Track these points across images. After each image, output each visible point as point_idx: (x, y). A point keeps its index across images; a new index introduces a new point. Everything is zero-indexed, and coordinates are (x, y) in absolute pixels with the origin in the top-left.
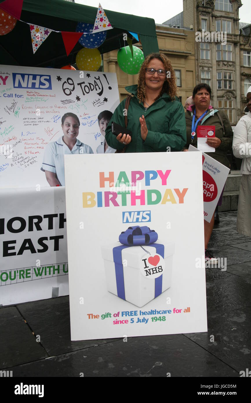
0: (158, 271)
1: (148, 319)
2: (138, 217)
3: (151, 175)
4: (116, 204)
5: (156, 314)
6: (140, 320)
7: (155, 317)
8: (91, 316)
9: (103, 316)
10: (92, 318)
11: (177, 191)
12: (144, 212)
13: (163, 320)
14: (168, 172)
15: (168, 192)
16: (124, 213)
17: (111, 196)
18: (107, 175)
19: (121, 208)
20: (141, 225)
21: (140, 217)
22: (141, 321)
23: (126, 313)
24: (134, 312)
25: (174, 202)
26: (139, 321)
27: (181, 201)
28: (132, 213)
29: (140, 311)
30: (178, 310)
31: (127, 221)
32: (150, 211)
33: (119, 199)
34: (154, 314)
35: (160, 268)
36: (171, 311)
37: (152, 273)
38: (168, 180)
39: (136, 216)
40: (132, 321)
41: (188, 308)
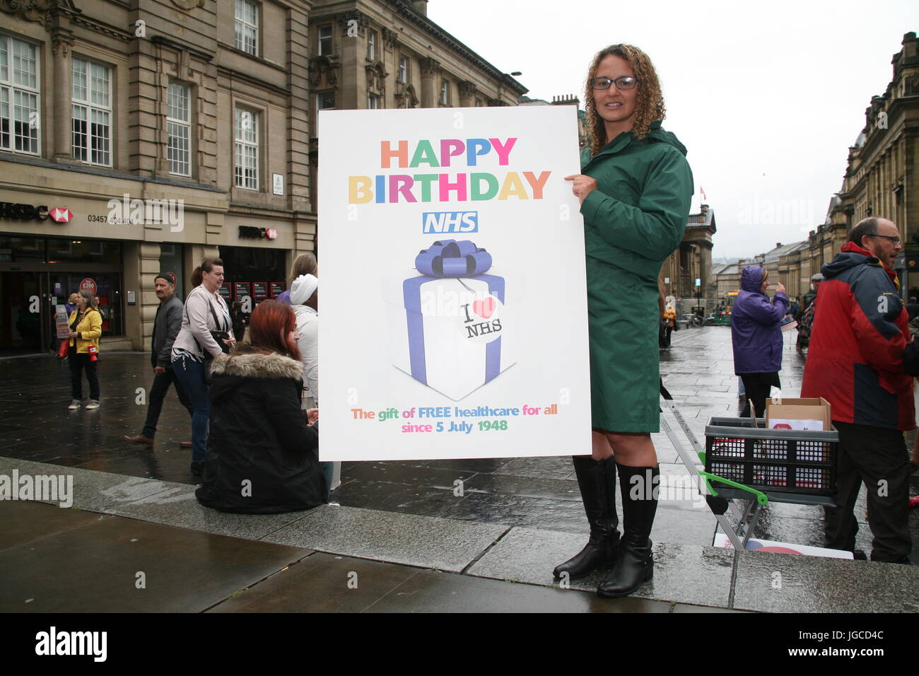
0: (492, 329)
1: (471, 425)
2: (453, 222)
3: (479, 148)
4: (410, 198)
5: (487, 415)
6: (456, 426)
7: (485, 422)
8: (358, 412)
9: (382, 415)
10: (361, 417)
11: (529, 176)
12: (464, 213)
13: (502, 429)
14: (511, 142)
15: (512, 177)
16: (425, 215)
17: (401, 184)
18: (394, 147)
19: (420, 207)
20: (458, 238)
21: (457, 223)
22: (458, 428)
23: (429, 412)
24: (443, 410)
25: (523, 196)
26: (453, 427)
27: (538, 195)
28: (442, 216)
29: (456, 408)
30: (533, 409)
31: (432, 231)
32: (476, 212)
33: (416, 189)
34: (483, 415)
35: (496, 322)
36: (518, 411)
37: (479, 331)
38: (511, 156)
39: (449, 222)
40: (439, 428)
41: (552, 405)
